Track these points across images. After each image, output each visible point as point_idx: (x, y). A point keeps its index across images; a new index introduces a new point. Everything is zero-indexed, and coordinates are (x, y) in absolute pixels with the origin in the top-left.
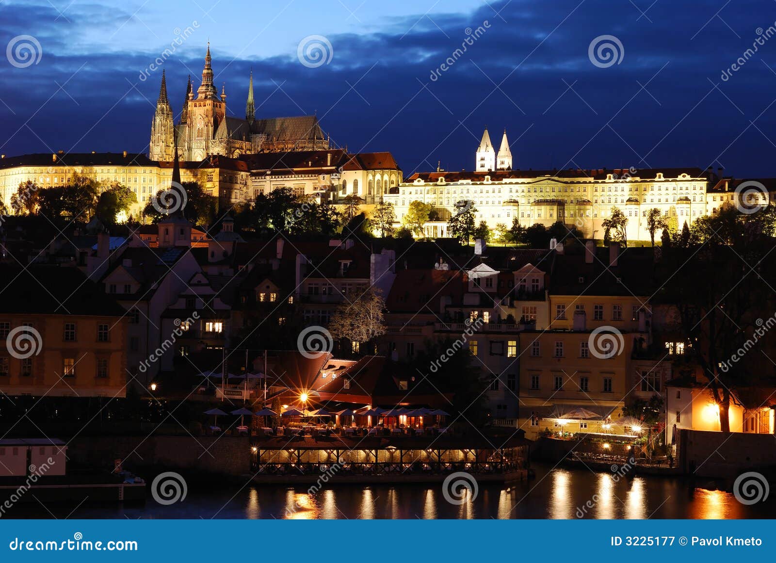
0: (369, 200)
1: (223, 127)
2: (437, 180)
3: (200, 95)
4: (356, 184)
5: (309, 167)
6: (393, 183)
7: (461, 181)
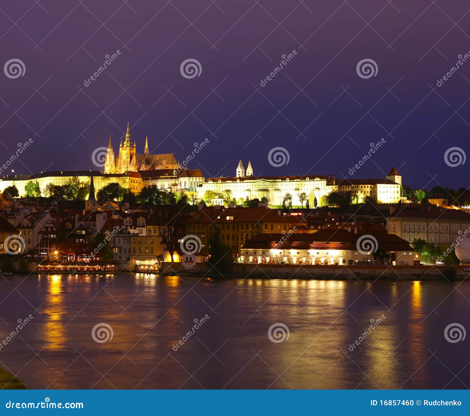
0: (191, 189)
1: (134, 158)
2: (218, 181)
3: (125, 145)
4: (185, 183)
5: (166, 176)
6: (200, 182)
7: (227, 182)
